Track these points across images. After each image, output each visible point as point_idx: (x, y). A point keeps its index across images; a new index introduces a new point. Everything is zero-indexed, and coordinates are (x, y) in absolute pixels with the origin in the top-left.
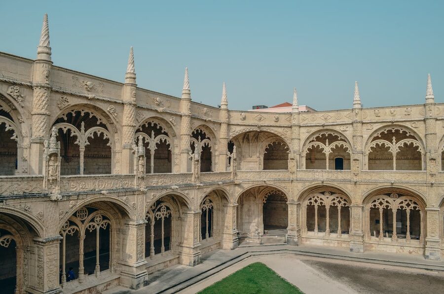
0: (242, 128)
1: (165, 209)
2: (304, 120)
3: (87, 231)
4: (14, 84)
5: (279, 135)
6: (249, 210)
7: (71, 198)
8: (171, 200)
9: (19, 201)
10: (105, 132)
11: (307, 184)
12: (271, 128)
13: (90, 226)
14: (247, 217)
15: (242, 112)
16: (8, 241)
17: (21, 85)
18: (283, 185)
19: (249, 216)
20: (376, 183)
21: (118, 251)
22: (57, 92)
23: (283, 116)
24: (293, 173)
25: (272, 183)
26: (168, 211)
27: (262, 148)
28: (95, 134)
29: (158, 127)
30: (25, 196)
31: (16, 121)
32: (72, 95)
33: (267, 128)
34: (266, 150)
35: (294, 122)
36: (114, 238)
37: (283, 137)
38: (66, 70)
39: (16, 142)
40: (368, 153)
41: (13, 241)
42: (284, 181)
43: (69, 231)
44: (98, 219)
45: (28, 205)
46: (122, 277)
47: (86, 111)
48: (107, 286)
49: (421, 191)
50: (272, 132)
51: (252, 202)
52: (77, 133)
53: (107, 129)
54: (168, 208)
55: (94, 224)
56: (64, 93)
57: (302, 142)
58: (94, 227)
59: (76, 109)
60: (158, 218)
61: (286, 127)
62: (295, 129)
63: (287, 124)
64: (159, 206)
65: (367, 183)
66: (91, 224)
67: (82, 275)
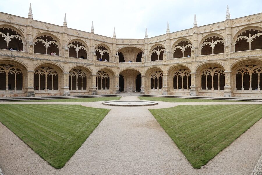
0: (123, 46)
1: (83, 74)
2: (149, 41)
3: (48, 75)
4: (21, 25)
5: (139, 48)
6: (129, 82)
7: (38, 60)
8: (85, 71)
9: (19, 58)
10: (56, 43)
11: (148, 68)
12: (136, 46)
13: (49, 74)
14: (129, 85)
15: (123, 39)
16: (20, 73)
17: (23, 26)
18: (139, 69)
19: (129, 84)
20: (172, 64)
21: (61, 84)
22: (35, 28)
23: (141, 40)
24: (143, 64)
25: (134, 68)
26: (85, 75)
27: (135, 55)
28: (52, 43)
29: (80, 43)
30: (22, 57)
31: (23, 37)
32: (41, 29)
33: (134, 45)
34: (137, 56)
35: (146, 42)
36: (59, 80)
37: (141, 49)
38: (39, 22)
39: (23, 44)
40: (173, 53)
41: (21, 73)
42: (139, 67)
43: (41, 74)
44: (53, 72)
45: (23, 60)
46: (61, 92)
47: (48, 35)
48: (55, 94)
49: (188, 66)
50: (136, 47)
51: (131, 78)
52: (45, 42)
53: (57, 42)
54: (84, 74)
55: (51, 73)
56: (38, 29)
57: (149, 51)
58: (51, 74)
59: (44, 35)
60: (80, 76)
61: (142, 45)
62: (146, 46)
63: (143, 44)
64: (80, 72)
65: (169, 65)
66: (50, 73)
67: (46, 89)
